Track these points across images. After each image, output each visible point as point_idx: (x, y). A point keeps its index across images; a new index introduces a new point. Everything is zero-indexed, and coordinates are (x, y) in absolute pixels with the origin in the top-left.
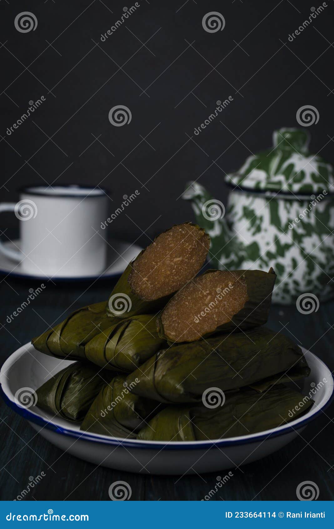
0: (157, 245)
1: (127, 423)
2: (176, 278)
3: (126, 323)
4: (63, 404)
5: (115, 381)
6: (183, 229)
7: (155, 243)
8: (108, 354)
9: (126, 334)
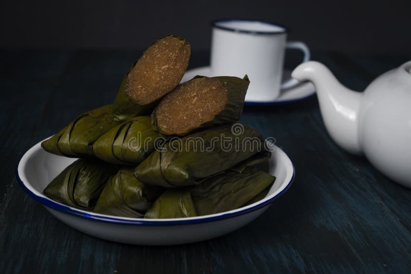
0: (146, 57)
1: (136, 206)
2: (165, 83)
3: (129, 124)
4: (75, 195)
5: (120, 173)
6: (167, 42)
7: (144, 56)
8: (116, 151)
9: (129, 133)
